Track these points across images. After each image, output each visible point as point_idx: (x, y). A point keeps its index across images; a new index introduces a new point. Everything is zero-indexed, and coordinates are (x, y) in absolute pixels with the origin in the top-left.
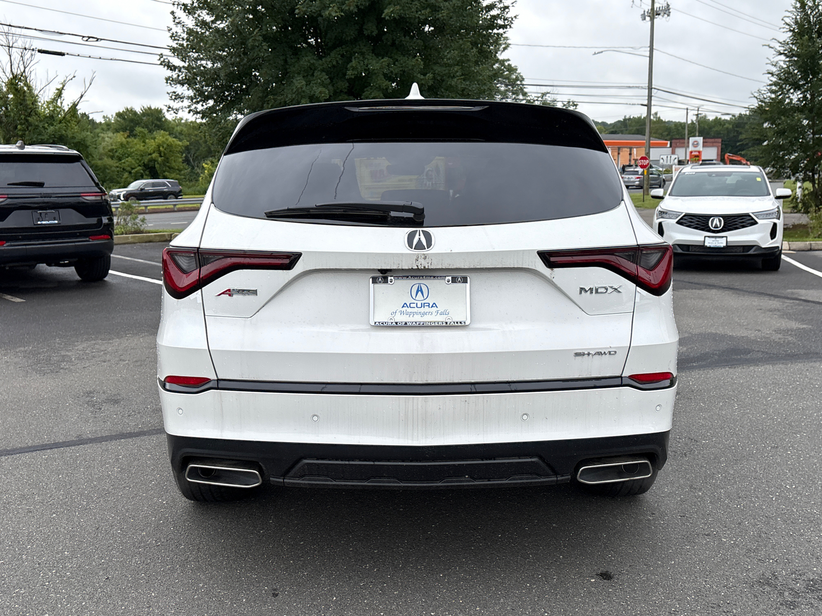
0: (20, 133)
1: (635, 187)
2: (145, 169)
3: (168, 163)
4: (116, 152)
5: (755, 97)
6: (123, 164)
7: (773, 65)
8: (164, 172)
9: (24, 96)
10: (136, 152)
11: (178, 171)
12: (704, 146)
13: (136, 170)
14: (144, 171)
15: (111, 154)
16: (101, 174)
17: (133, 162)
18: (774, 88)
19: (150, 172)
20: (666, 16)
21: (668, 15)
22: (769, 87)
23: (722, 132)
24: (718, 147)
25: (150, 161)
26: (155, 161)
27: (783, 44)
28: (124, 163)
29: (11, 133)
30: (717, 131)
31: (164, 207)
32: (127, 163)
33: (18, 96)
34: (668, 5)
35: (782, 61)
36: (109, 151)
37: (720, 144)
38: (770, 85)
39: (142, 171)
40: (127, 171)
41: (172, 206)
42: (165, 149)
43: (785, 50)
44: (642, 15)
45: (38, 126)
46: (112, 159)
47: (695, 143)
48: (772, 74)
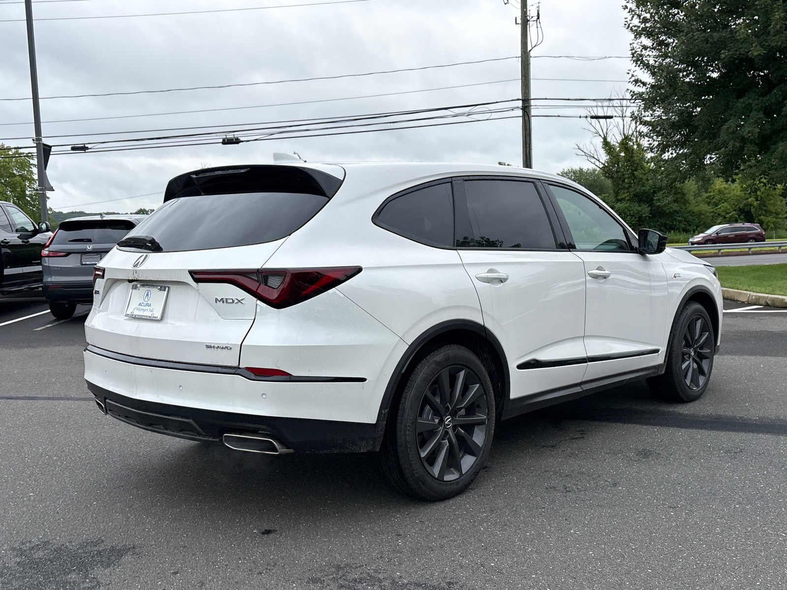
0: (627, 186)
2: (740, 213)
3: (764, 206)
4: (713, 198)
6: (719, 210)
8: (760, 216)
9: (632, 153)
10: (732, 198)
11: (775, 215)
13: (730, 214)
14: (739, 216)
15: (708, 200)
16: (696, 219)
17: (729, 207)
19: (745, 216)
25: (745, 205)
26: (751, 205)
28: (720, 208)
29: (620, 186)
31: (739, 250)
32: (722, 208)
33: (628, 154)
36: (707, 198)
39: (737, 216)
40: (722, 216)
41: (747, 250)
42: (762, 194)
45: (642, 179)
46: (709, 205)
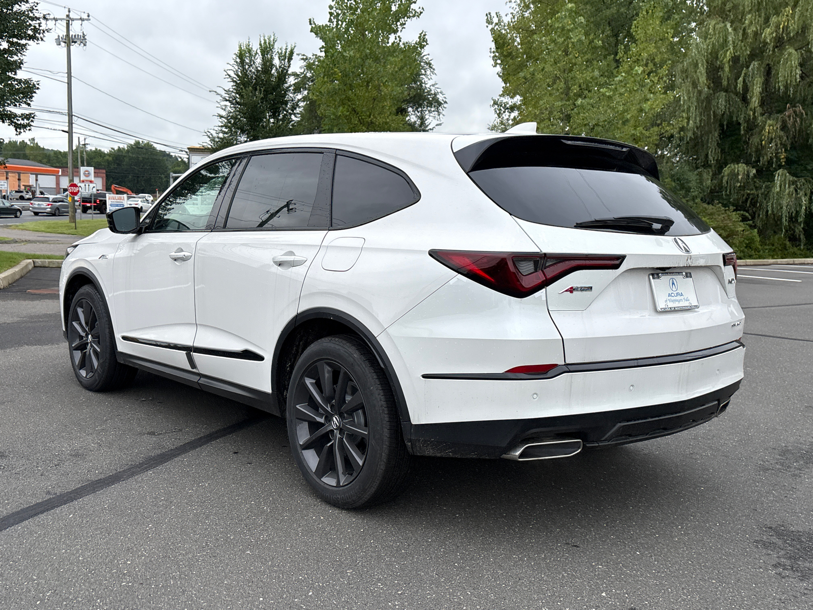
1: (45, 214)
5: (207, 135)
7: (223, 109)
12: (95, 177)
18: (224, 129)
20: (82, 45)
21: (85, 45)
22: (220, 128)
23: (103, 163)
24: (102, 178)
27: (227, 91)
30: (98, 162)
34: (84, 36)
35: (230, 108)
37: (105, 175)
38: (222, 126)
43: (229, 97)
44: (56, 39)
47: (87, 173)
48: (221, 117)
